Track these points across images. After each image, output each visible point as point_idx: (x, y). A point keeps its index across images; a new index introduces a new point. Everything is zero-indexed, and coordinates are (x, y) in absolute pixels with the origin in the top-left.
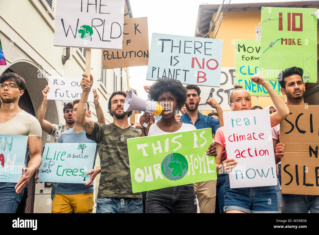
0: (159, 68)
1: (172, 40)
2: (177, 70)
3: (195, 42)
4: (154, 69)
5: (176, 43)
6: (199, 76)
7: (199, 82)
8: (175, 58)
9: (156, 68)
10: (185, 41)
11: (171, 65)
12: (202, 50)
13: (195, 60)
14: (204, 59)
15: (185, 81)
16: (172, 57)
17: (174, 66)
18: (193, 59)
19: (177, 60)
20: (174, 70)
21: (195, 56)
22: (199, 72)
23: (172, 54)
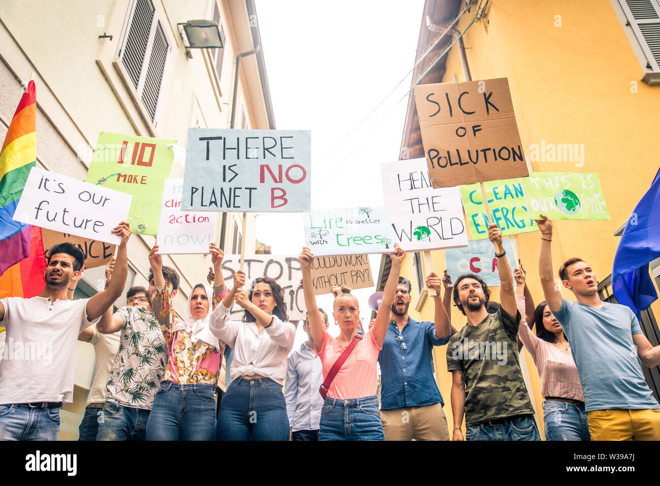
0: (203, 187)
1: (223, 138)
2: (235, 189)
3: (264, 138)
4: (194, 190)
5: (231, 143)
6: (275, 195)
7: (275, 206)
8: (231, 168)
9: (197, 189)
10: (247, 138)
11: (224, 180)
12: (276, 151)
13: (265, 168)
14: (280, 166)
15: (250, 207)
16: (224, 167)
17: (229, 182)
18: (262, 167)
19: (234, 172)
20: (230, 189)
21: (264, 162)
22: (273, 189)
23: (225, 162)
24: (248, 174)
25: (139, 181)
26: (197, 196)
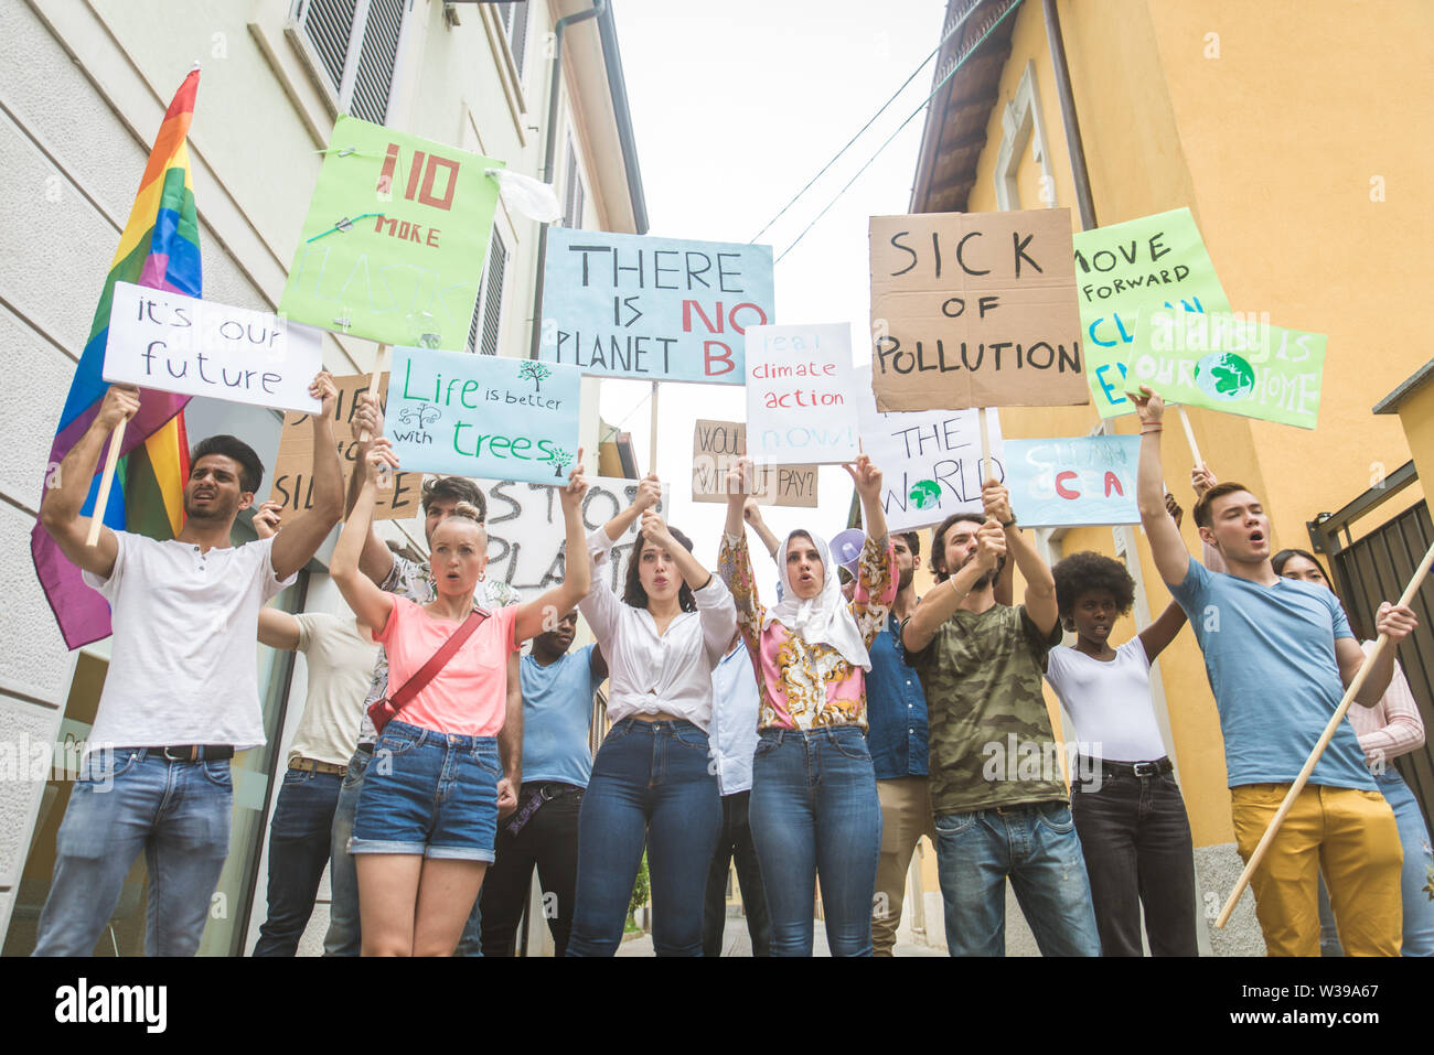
0: (578, 333)
1: (612, 250)
2: (637, 339)
3: (687, 253)
4: (562, 336)
5: (628, 258)
6: (712, 354)
7: (712, 372)
8: (629, 302)
9: (568, 336)
10: (656, 252)
11: (617, 323)
12: (711, 277)
13: (693, 309)
14: (719, 305)
15: (666, 371)
16: (617, 299)
17: (627, 325)
18: (686, 304)
19: (635, 310)
20: (629, 338)
21: (689, 296)
22: (707, 344)
23: (616, 292)
24: (661, 315)
25: (424, 240)
26: (568, 348)
